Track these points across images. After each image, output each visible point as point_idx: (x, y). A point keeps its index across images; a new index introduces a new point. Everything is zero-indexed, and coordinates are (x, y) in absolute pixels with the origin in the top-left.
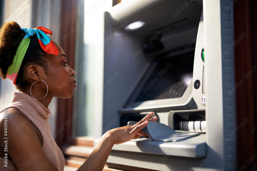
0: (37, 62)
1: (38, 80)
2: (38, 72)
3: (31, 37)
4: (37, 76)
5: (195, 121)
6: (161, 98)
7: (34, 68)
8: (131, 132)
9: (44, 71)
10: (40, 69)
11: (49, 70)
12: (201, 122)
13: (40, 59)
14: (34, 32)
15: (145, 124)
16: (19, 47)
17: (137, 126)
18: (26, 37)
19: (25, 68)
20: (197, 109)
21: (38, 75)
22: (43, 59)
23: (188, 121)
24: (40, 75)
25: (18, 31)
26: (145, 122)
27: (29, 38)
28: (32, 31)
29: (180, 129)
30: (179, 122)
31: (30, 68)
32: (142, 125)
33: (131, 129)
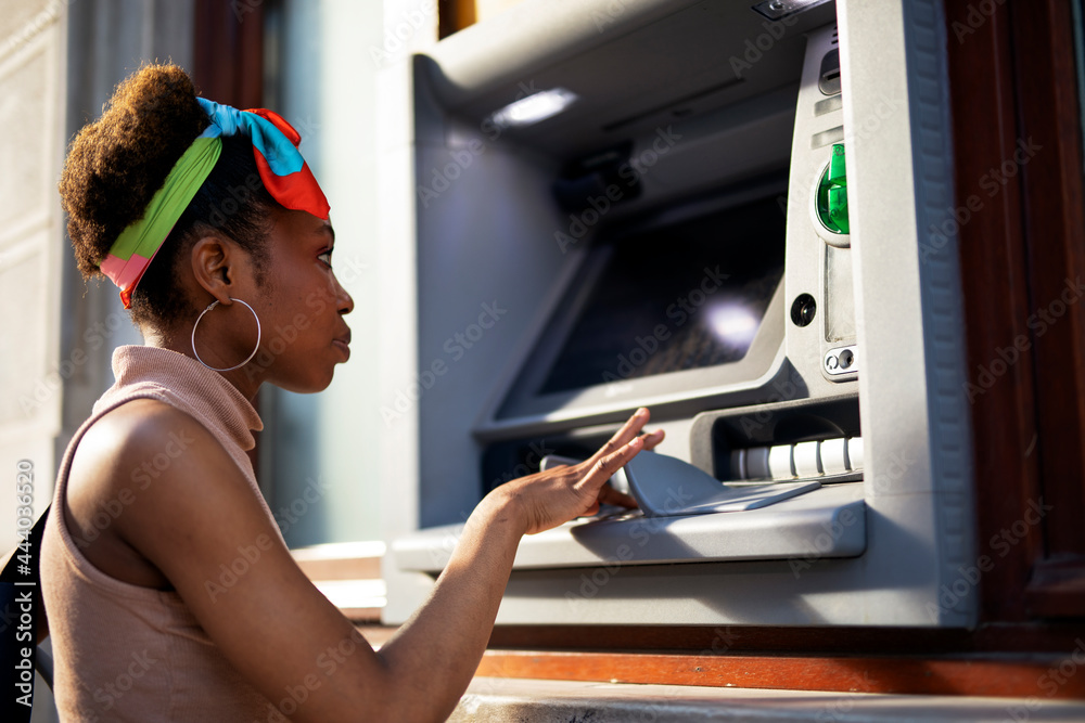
0: (234, 230)
1: (224, 298)
2: (230, 269)
3: (225, 139)
4: (223, 284)
5: (795, 444)
6: (655, 372)
7: (218, 250)
8: (584, 485)
9: (250, 270)
10: (238, 258)
11: (270, 270)
12: (822, 444)
13: (246, 223)
14: (240, 124)
15: (630, 449)
16: (178, 163)
17: (603, 459)
18: (209, 135)
19: (185, 244)
20: (807, 397)
21: (227, 281)
22: (257, 224)
23: (769, 445)
24: (233, 280)
25: (188, 105)
26: (632, 443)
27: (217, 138)
28: (233, 117)
29: (736, 477)
30: (734, 454)
31: (205, 247)
32: (621, 454)
33: (578, 477)
